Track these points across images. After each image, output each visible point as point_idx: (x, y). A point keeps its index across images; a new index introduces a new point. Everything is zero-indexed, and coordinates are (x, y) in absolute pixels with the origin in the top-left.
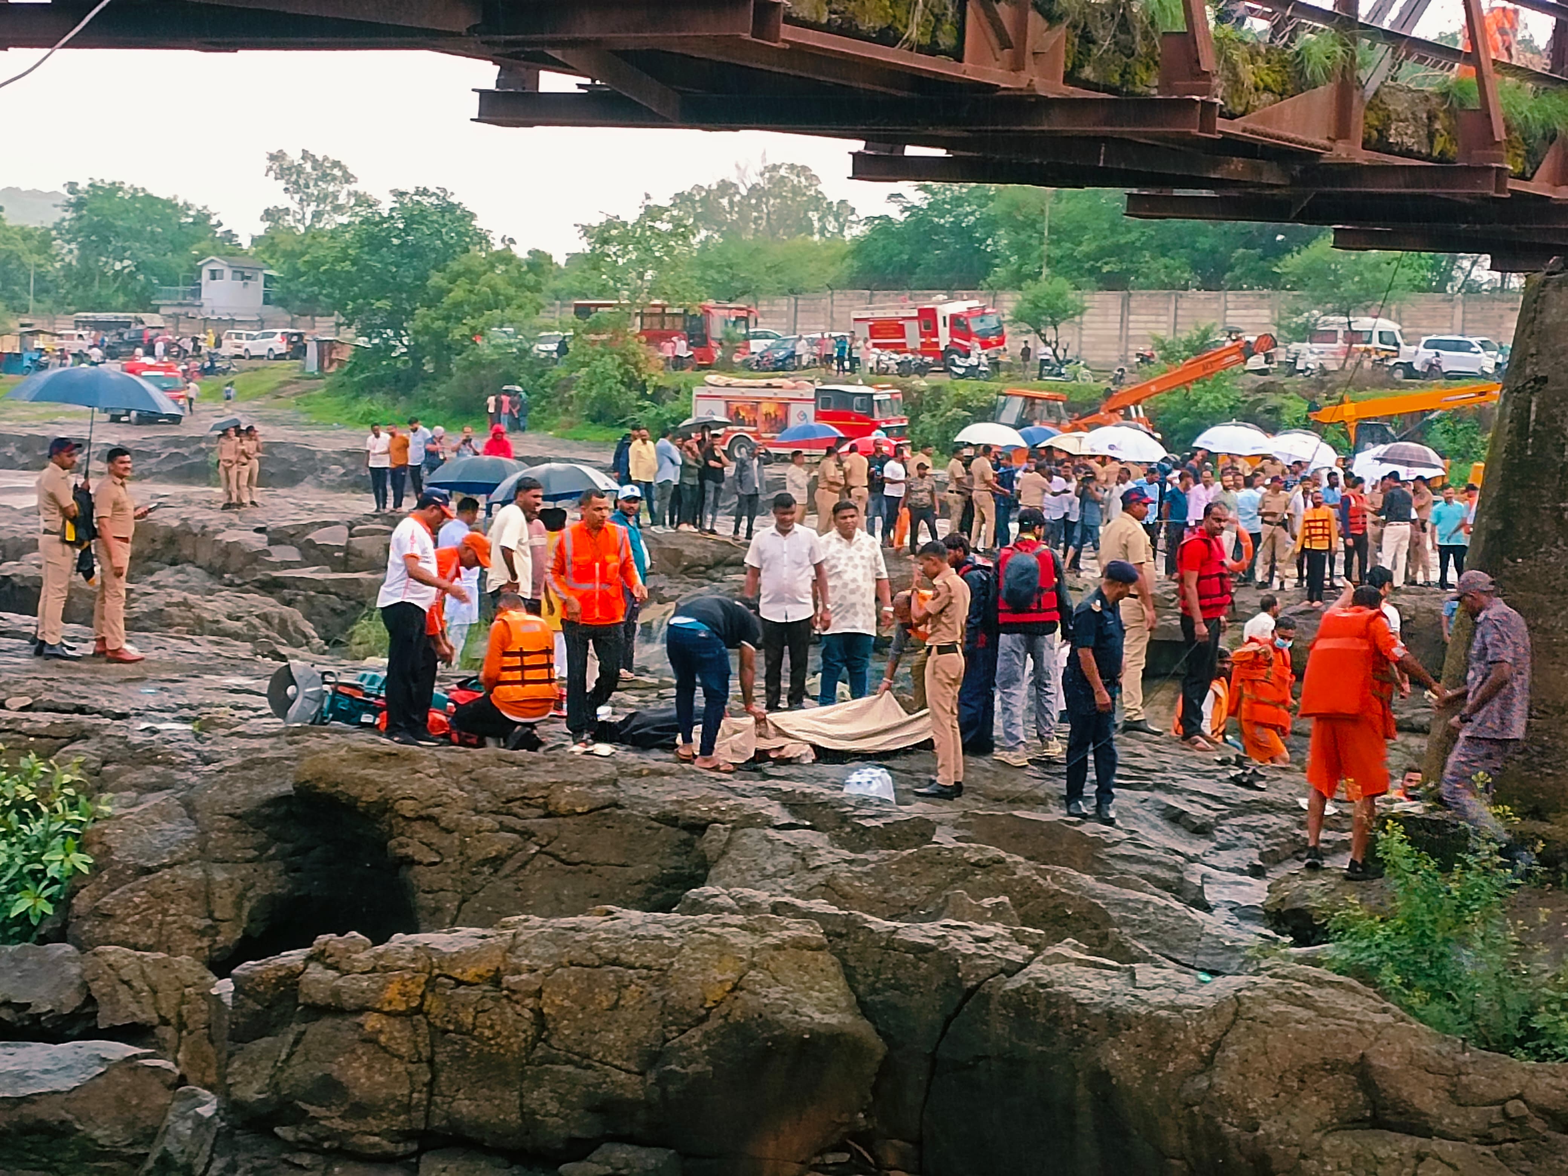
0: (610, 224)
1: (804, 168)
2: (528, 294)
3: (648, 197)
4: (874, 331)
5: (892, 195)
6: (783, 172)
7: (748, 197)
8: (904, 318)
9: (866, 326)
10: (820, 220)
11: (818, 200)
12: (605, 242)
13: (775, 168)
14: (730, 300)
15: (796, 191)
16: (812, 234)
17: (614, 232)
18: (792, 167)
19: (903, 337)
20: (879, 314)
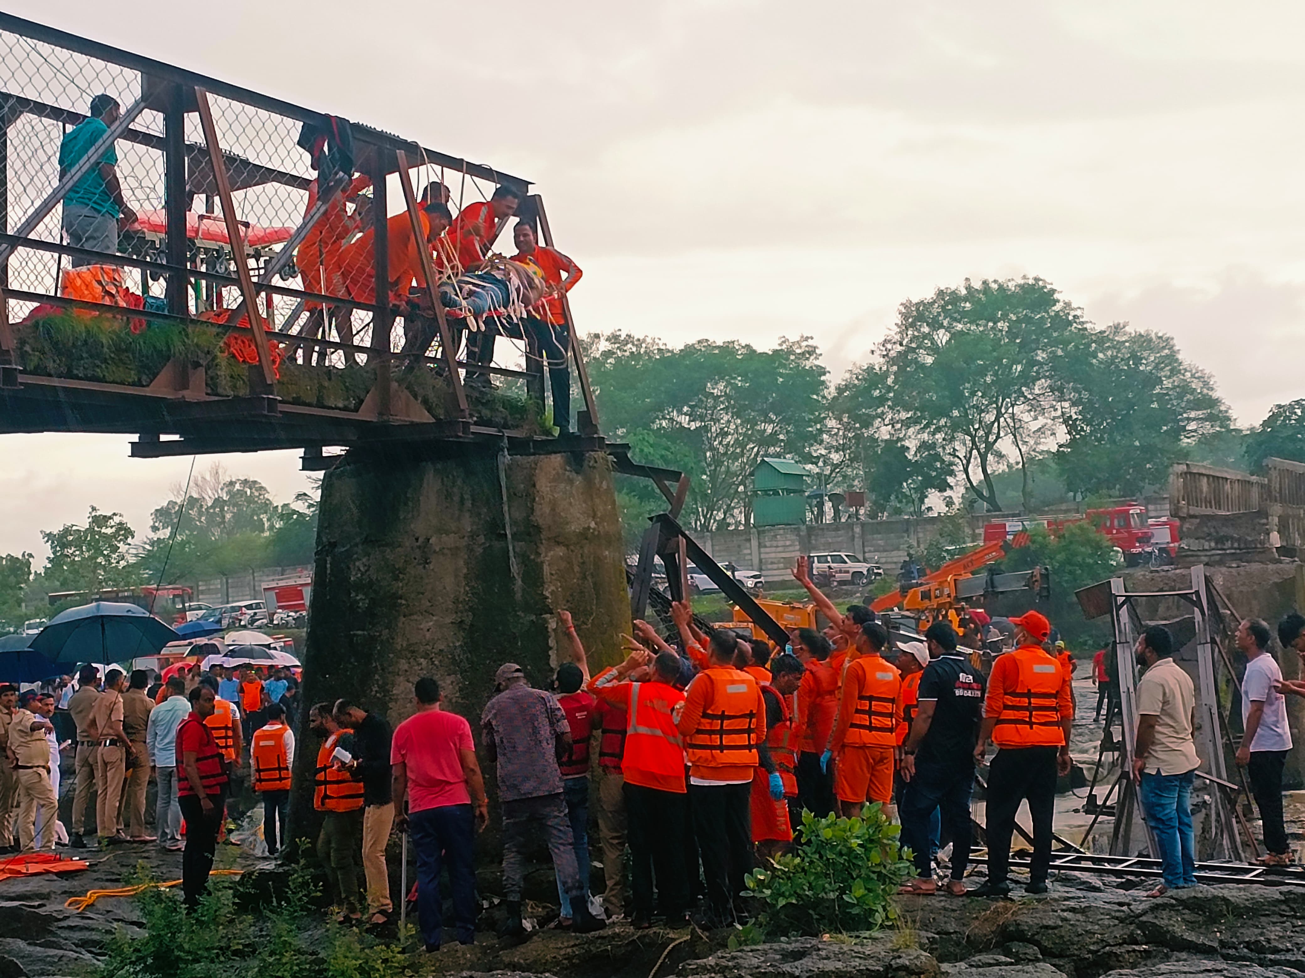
0: (67, 531)
1: (255, 482)
2: (10, 591)
3: (94, 509)
4: (279, 597)
5: (299, 495)
6: (237, 487)
7: (213, 507)
8: (302, 585)
9: (273, 594)
10: (268, 520)
11: (266, 506)
12: (64, 546)
13: (232, 483)
14: (170, 584)
15: (250, 500)
16: (263, 531)
17: (70, 538)
18: (245, 482)
19: (302, 599)
20: (282, 584)
